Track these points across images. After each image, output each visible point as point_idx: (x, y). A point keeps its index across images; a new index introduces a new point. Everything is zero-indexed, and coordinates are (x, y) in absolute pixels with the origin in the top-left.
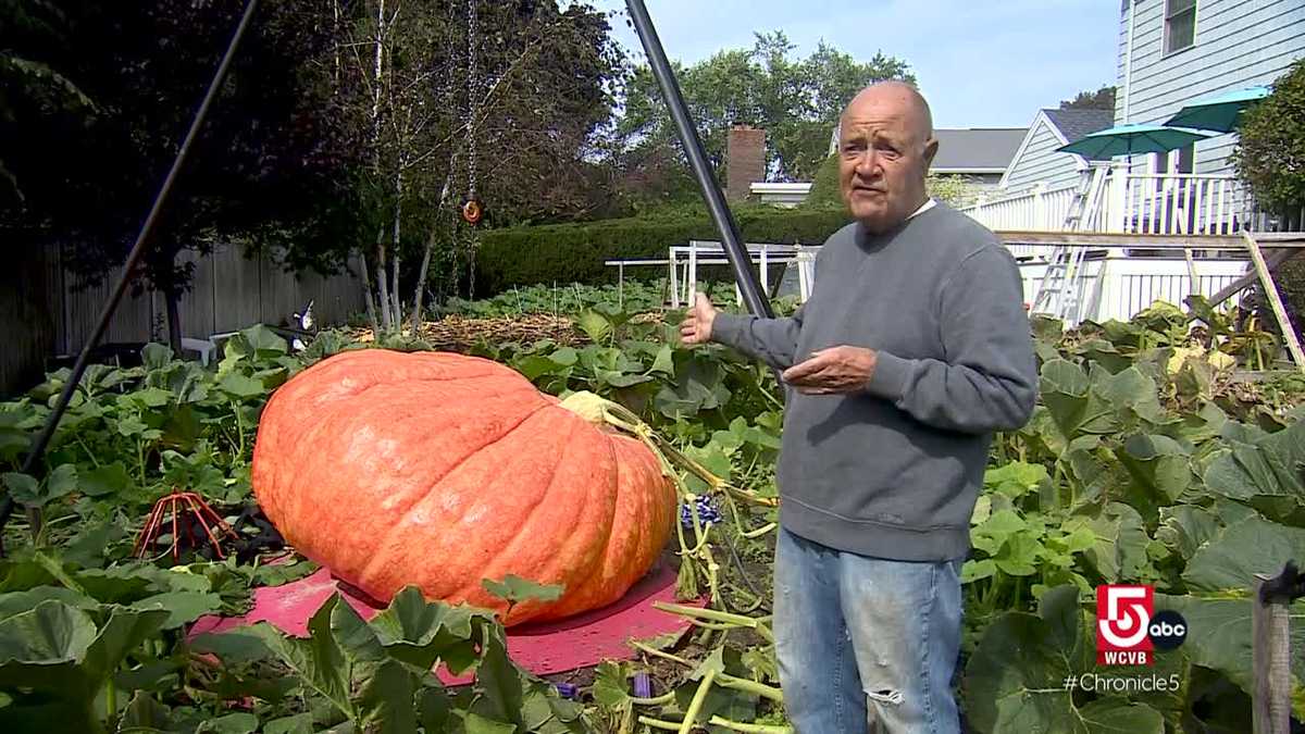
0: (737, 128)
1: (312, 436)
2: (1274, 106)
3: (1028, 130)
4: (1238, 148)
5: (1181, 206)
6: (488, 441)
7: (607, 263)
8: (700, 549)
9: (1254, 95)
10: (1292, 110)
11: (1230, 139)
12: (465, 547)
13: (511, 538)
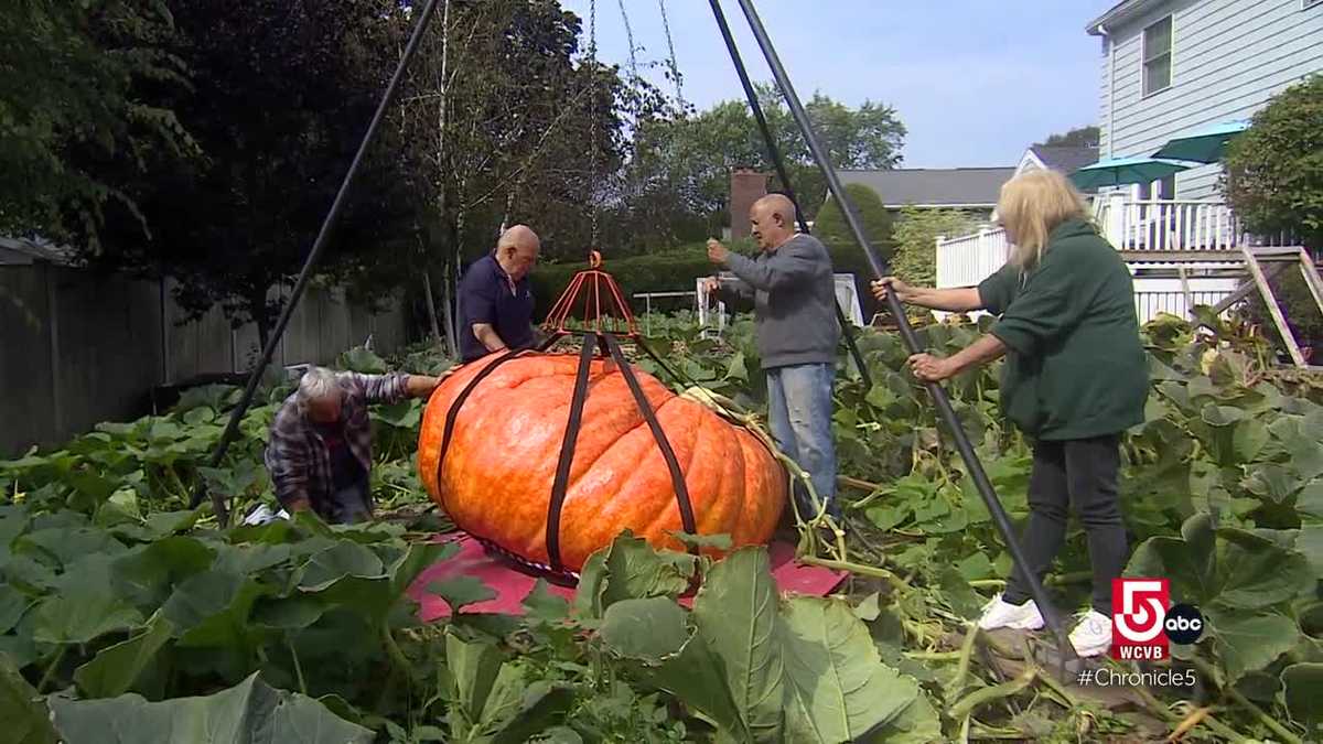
0: (740, 172)
1: (478, 425)
2: (1255, 136)
3: (1014, 168)
4: (1223, 176)
5: (1173, 229)
6: (633, 425)
7: (635, 296)
8: (821, 519)
9: (1235, 128)
10: (1272, 140)
11: (1215, 168)
12: (624, 516)
13: (663, 507)
